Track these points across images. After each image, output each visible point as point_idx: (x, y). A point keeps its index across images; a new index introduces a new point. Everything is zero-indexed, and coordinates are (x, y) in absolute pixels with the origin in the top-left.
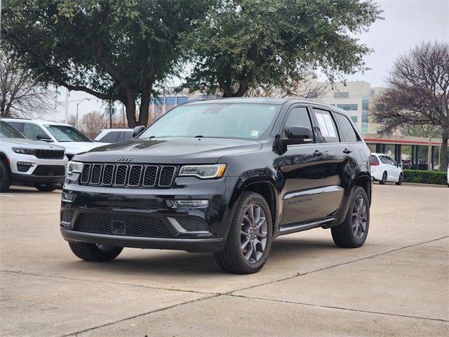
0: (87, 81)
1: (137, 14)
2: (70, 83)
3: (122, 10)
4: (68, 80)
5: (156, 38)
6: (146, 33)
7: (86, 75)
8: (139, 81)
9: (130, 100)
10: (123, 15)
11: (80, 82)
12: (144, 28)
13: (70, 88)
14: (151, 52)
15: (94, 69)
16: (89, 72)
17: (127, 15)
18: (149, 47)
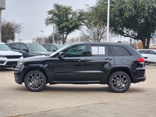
0: (130, 34)
1: (147, 14)
2: (125, 35)
3: (143, 14)
4: (124, 34)
5: (153, 21)
6: (150, 20)
7: (130, 32)
8: (147, 34)
9: (144, 40)
10: (143, 15)
11: (128, 34)
12: (149, 18)
13: (125, 36)
14: (151, 25)
15: (132, 30)
16: (130, 31)
17: (145, 15)
18: (151, 24)
